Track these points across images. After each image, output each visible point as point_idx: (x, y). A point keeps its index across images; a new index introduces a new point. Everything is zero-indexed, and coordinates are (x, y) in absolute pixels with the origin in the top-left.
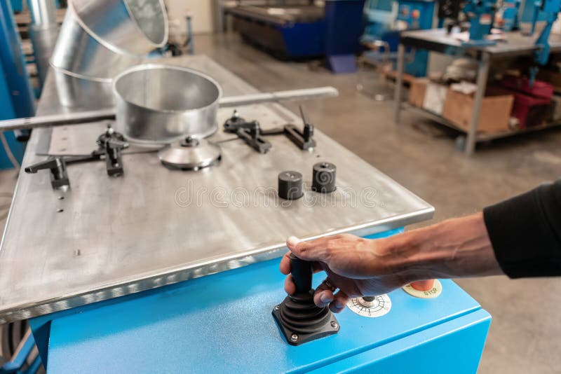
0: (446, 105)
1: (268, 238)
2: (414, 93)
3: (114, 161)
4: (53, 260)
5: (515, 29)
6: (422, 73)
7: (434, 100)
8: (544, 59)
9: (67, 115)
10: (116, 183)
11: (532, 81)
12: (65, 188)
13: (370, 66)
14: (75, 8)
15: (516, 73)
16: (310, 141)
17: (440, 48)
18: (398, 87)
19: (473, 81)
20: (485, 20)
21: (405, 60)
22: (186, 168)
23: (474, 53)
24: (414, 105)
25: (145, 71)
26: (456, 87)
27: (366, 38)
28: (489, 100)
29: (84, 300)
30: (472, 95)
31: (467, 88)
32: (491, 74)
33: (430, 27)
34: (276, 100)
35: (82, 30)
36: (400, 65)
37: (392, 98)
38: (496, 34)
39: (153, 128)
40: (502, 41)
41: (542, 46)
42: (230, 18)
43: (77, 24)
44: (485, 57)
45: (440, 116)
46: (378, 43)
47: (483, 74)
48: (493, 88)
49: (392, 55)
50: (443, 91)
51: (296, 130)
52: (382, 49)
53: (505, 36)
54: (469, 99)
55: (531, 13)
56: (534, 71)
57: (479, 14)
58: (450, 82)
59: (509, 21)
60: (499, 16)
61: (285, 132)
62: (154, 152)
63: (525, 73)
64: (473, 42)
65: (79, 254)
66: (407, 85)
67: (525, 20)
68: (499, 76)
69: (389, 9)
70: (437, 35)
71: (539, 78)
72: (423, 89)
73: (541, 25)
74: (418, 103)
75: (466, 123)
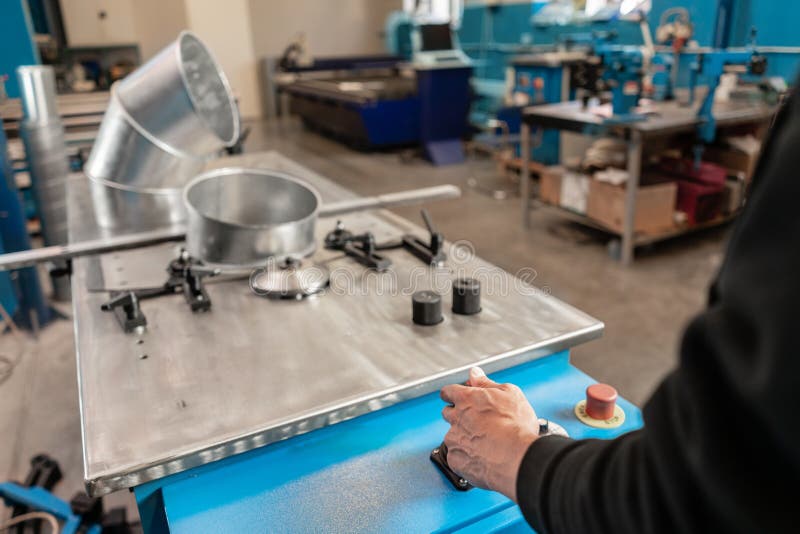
0: (590, 200)
1: (408, 372)
2: (545, 186)
3: (195, 293)
5: (669, 97)
6: (553, 160)
7: (574, 194)
8: (709, 135)
9: (108, 240)
10: (204, 319)
11: (698, 164)
12: (140, 329)
13: (483, 154)
14: (122, 101)
15: (676, 154)
16: (439, 255)
17: (576, 126)
18: (525, 179)
19: (623, 166)
20: (630, 90)
21: (531, 144)
22: (288, 297)
23: (621, 132)
24: (548, 203)
25: (220, 178)
26: (601, 176)
27: (476, 117)
28: (646, 191)
29: (201, 458)
30: (623, 185)
31: (615, 177)
32: (644, 157)
33: (558, 100)
34: (383, 206)
35: (131, 128)
36: (525, 150)
37: (517, 194)
38: (646, 106)
39: (237, 248)
40: (655, 115)
41: (705, 118)
42: (285, 98)
43: (126, 122)
44: (635, 135)
45: (583, 215)
46: (493, 123)
47: (634, 157)
48: (650, 175)
49: (513, 138)
50: (585, 182)
51: (418, 242)
52: (498, 131)
53: (658, 108)
54: (619, 192)
55: (687, 77)
56: (699, 150)
57: (622, 83)
58: (592, 170)
59: (661, 89)
60: (647, 81)
61: (406, 245)
62: (244, 279)
63: (688, 154)
64: (618, 118)
65: (184, 405)
66: (535, 177)
67: (681, 85)
68: (654, 159)
69: (502, 78)
70: (571, 110)
71: (706, 159)
72: (557, 182)
73: (701, 90)
74: (553, 199)
75: (618, 222)
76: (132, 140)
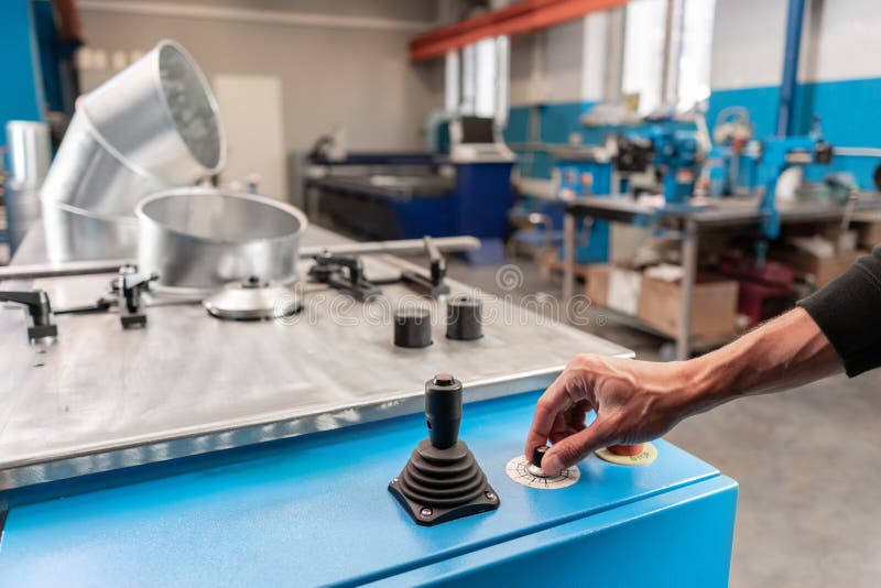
0: (642, 301)
2: (593, 283)
4: (22, 418)
5: (727, 193)
6: (604, 258)
7: (622, 293)
8: (773, 230)
11: (761, 262)
12: (48, 340)
13: (524, 257)
15: (737, 253)
16: (440, 287)
17: (625, 217)
18: (569, 281)
19: (677, 263)
20: (684, 177)
21: (577, 243)
23: (674, 222)
24: (594, 305)
26: (653, 273)
27: (517, 212)
28: (703, 290)
29: (72, 468)
30: (677, 282)
31: (668, 273)
32: (701, 255)
33: (607, 191)
36: (568, 248)
37: (560, 297)
38: (699, 201)
40: (707, 206)
41: (767, 211)
42: (315, 194)
43: (89, 134)
44: (691, 226)
45: (634, 318)
46: (536, 218)
47: (689, 250)
48: (706, 272)
49: (557, 236)
50: (635, 280)
51: (419, 276)
52: (541, 227)
53: (716, 201)
54: (674, 290)
55: (747, 176)
56: (761, 247)
57: (674, 170)
58: (642, 268)
59: (718, 185)
60: (705, 175)
61: (406, 281)
63: (751, 253)
64: (673, 208)
65: (67, 409)
66: (581, 281)
67: (741, 183)
68: (713, 259)
69: (548, 177)
70: (623, 202)
71: (770, 257)
72: (605, 283)
73: (761, 189)
74: (599, 298)
75: (672, 323)
76: (97, 158)
